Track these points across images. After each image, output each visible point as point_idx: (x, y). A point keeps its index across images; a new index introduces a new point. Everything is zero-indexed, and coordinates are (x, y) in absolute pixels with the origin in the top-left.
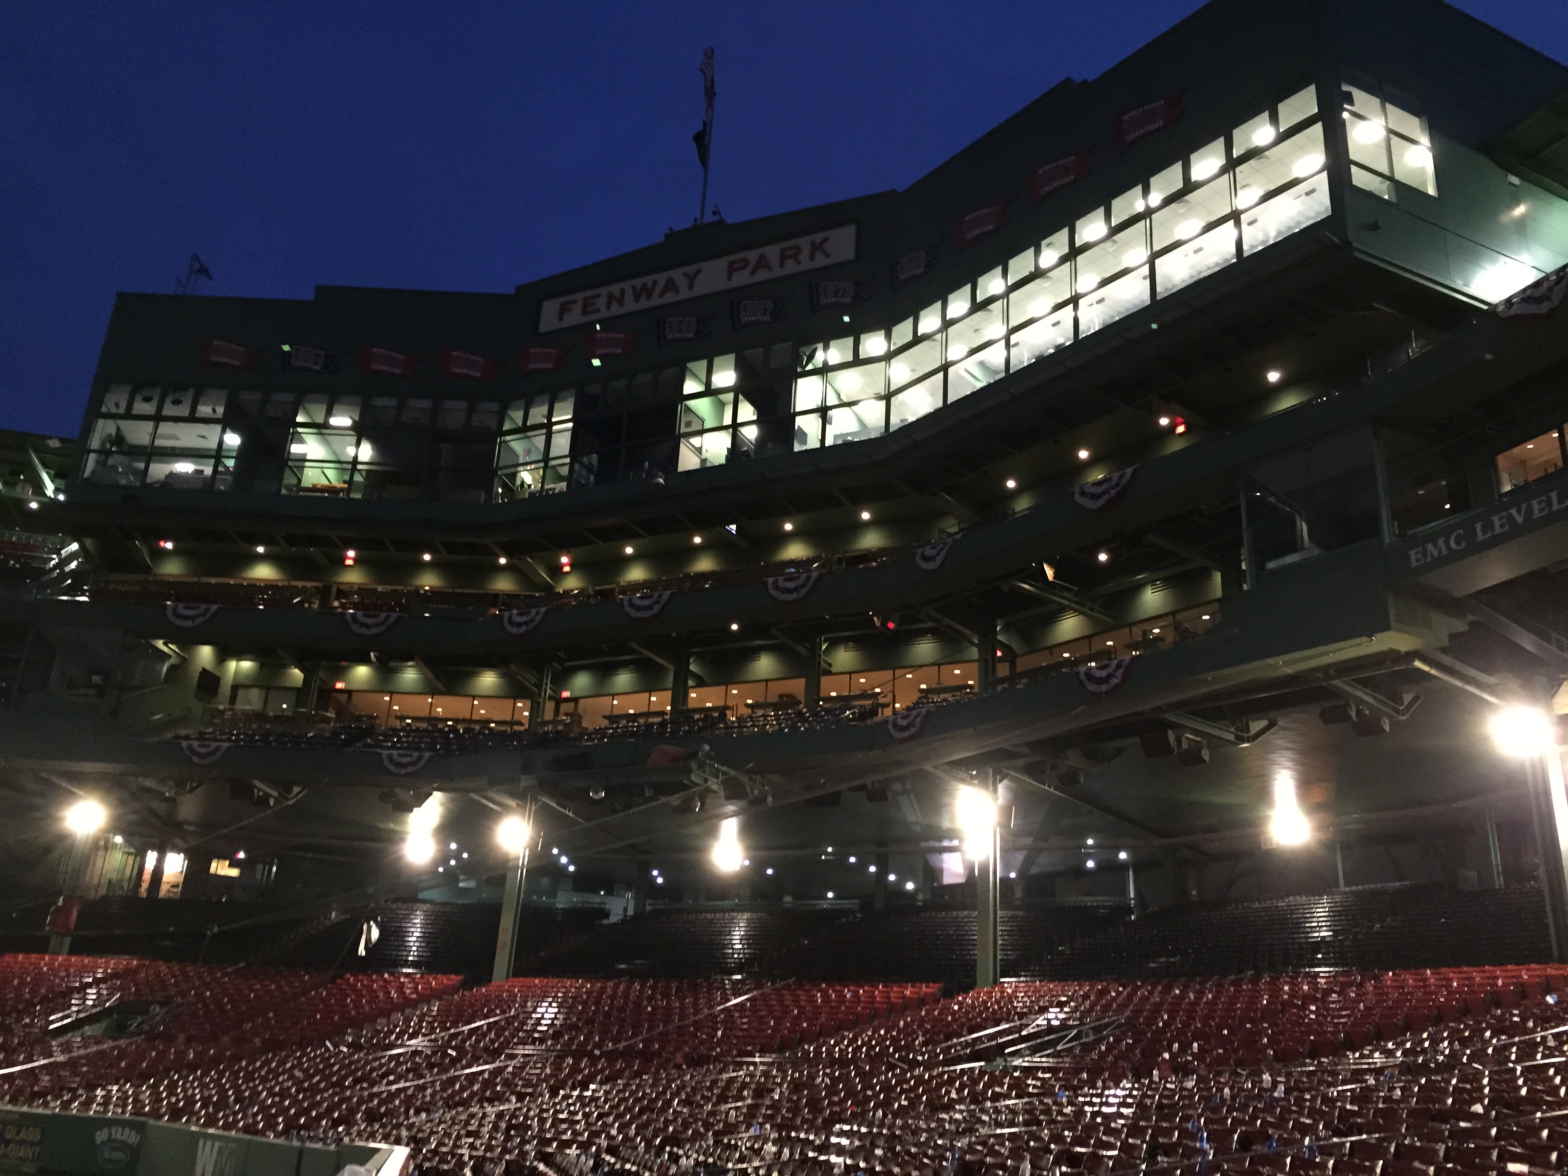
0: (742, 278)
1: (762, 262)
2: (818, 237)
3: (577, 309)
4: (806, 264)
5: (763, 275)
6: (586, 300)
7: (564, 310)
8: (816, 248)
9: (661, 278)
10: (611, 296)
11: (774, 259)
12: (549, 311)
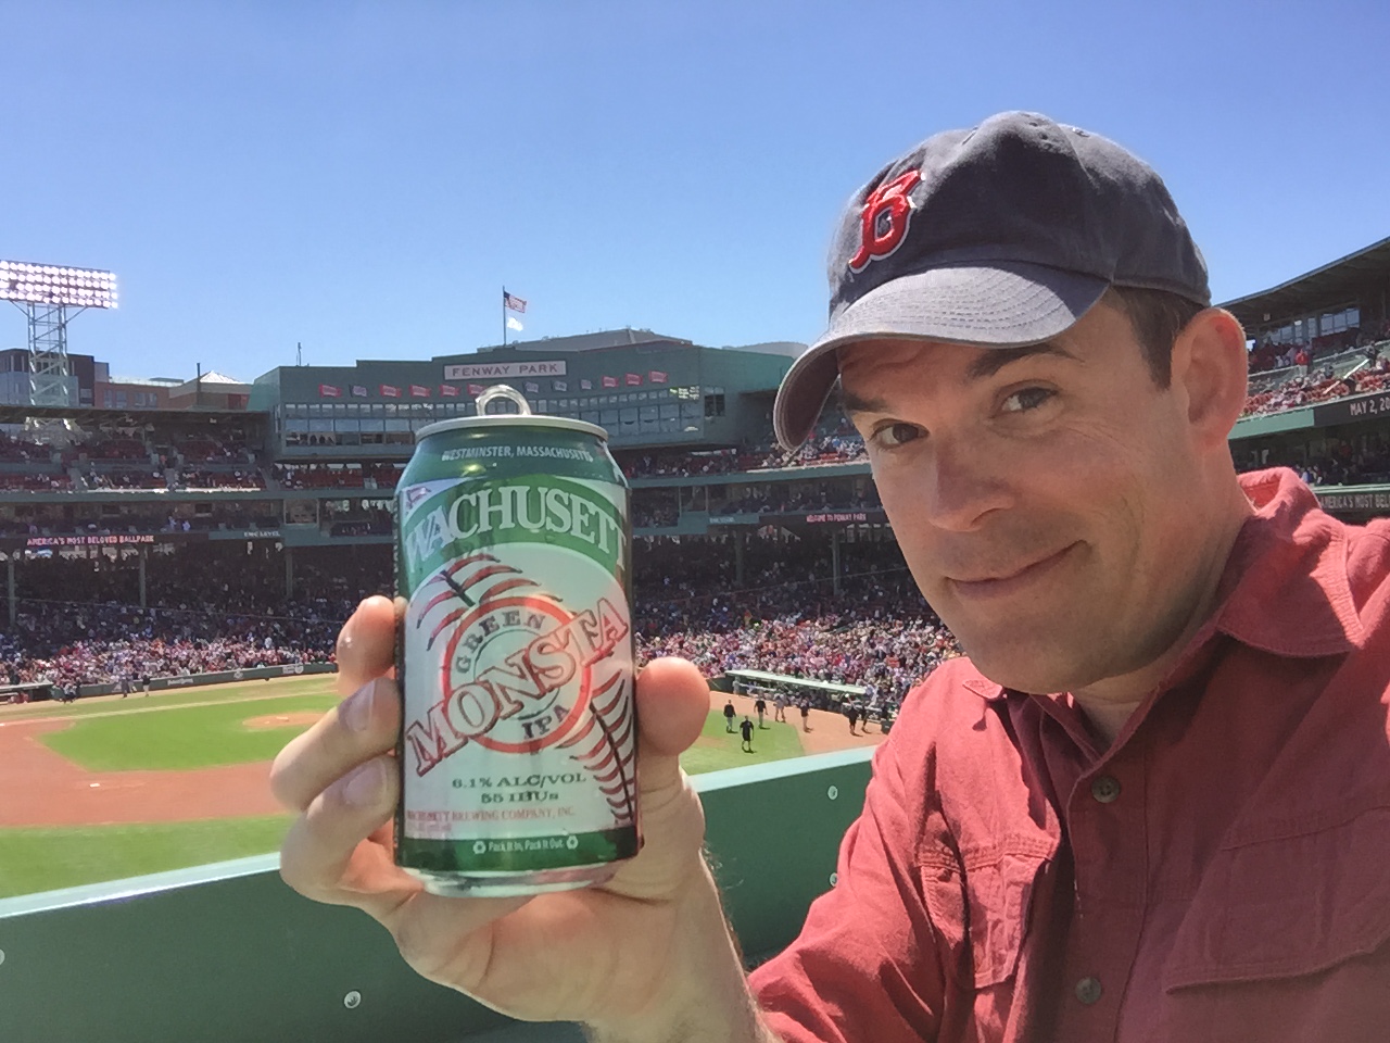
0: (525, 373)
1: (532, 369)
2: (552, 363)
3: (460, 372)
4: (548, 373)
5: (533, 374)
6: (464, 370)
7: (455, 371)
8: (552, 368)
9: (495, 366)
10: (474, 370)
11: (537, 369)
12: (448, 370)
